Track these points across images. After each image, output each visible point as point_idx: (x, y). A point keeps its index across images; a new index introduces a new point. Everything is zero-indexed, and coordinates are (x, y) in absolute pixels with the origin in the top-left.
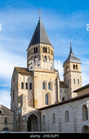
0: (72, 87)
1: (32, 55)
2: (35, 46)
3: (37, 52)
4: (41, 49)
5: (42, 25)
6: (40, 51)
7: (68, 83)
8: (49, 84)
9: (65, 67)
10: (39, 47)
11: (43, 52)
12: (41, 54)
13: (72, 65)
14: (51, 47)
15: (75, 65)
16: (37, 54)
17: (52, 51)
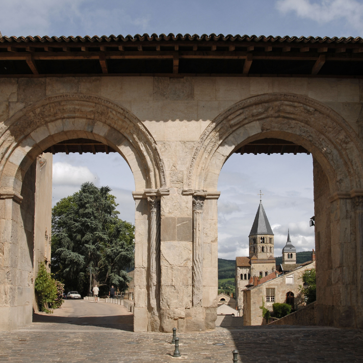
2: (254, 236)
6: (257, 243)
10: (257, 238)
12: (258, 245)
13: (286, 254)
14: (269, 236)
15: (290, 254)
16: (255, 245)
17: (270, 239)
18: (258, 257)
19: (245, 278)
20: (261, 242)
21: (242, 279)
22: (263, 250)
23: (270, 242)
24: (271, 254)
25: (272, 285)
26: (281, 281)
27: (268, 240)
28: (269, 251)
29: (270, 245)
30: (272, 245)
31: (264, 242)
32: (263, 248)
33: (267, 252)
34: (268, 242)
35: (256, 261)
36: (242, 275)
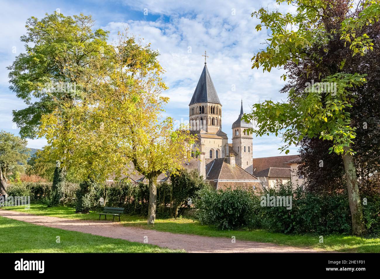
0: (242, 156)
1: (197, 115)
2: (202, 104)
3: (203, 113)
4: (208, 109)
5: (208, 75)
6: (207, 112)
7: (238, 151)
8: (217, 151)
9: (234, 130)
10: (206, 106)
11: (210, 113)
12: (209, 116)
13: (242, 130)
14: (219, 106)
16: (204, 115)
18: (208, 131)
20: (212, 113)
33: (218, 126)
34: (219, 113)
35: (206, 136)
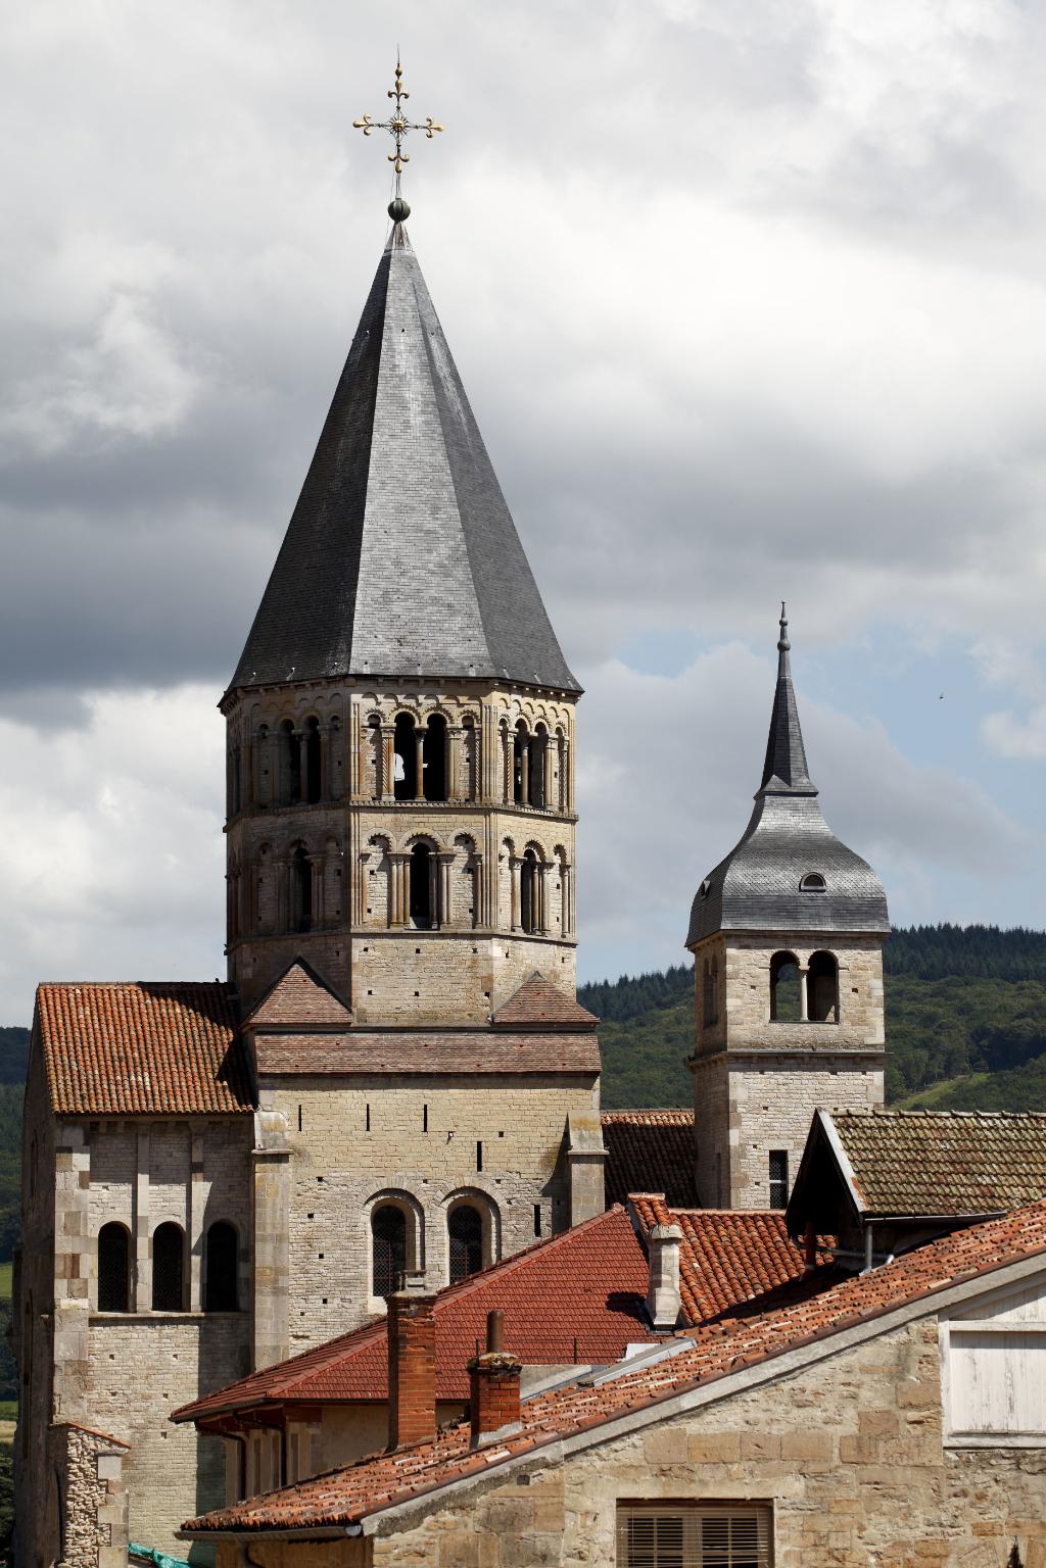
2: (296, 704)
10: (341, 721)
12: (365, 826)
13: (747, 969)
14: (504, 706)
15: (804, 956)
16: (317, 818)
17: (530, 746)
18: (359, 994)
19: (170, 1294)
20: (404, 790)
21: (115, 1293)
22: (424, 906)
23: (530, 793)
24: (534, 955)
25: (716, 1456)
26: (875, 1397)
27: (498, 757)
28: (505, 911)
29: (519, 829)
30: (549, 834)
31: (437, 787)
32: (424, 862)
33: (479, 929)
34: (497, 782)
35: (325, 1054)
36: (115, 1242)
